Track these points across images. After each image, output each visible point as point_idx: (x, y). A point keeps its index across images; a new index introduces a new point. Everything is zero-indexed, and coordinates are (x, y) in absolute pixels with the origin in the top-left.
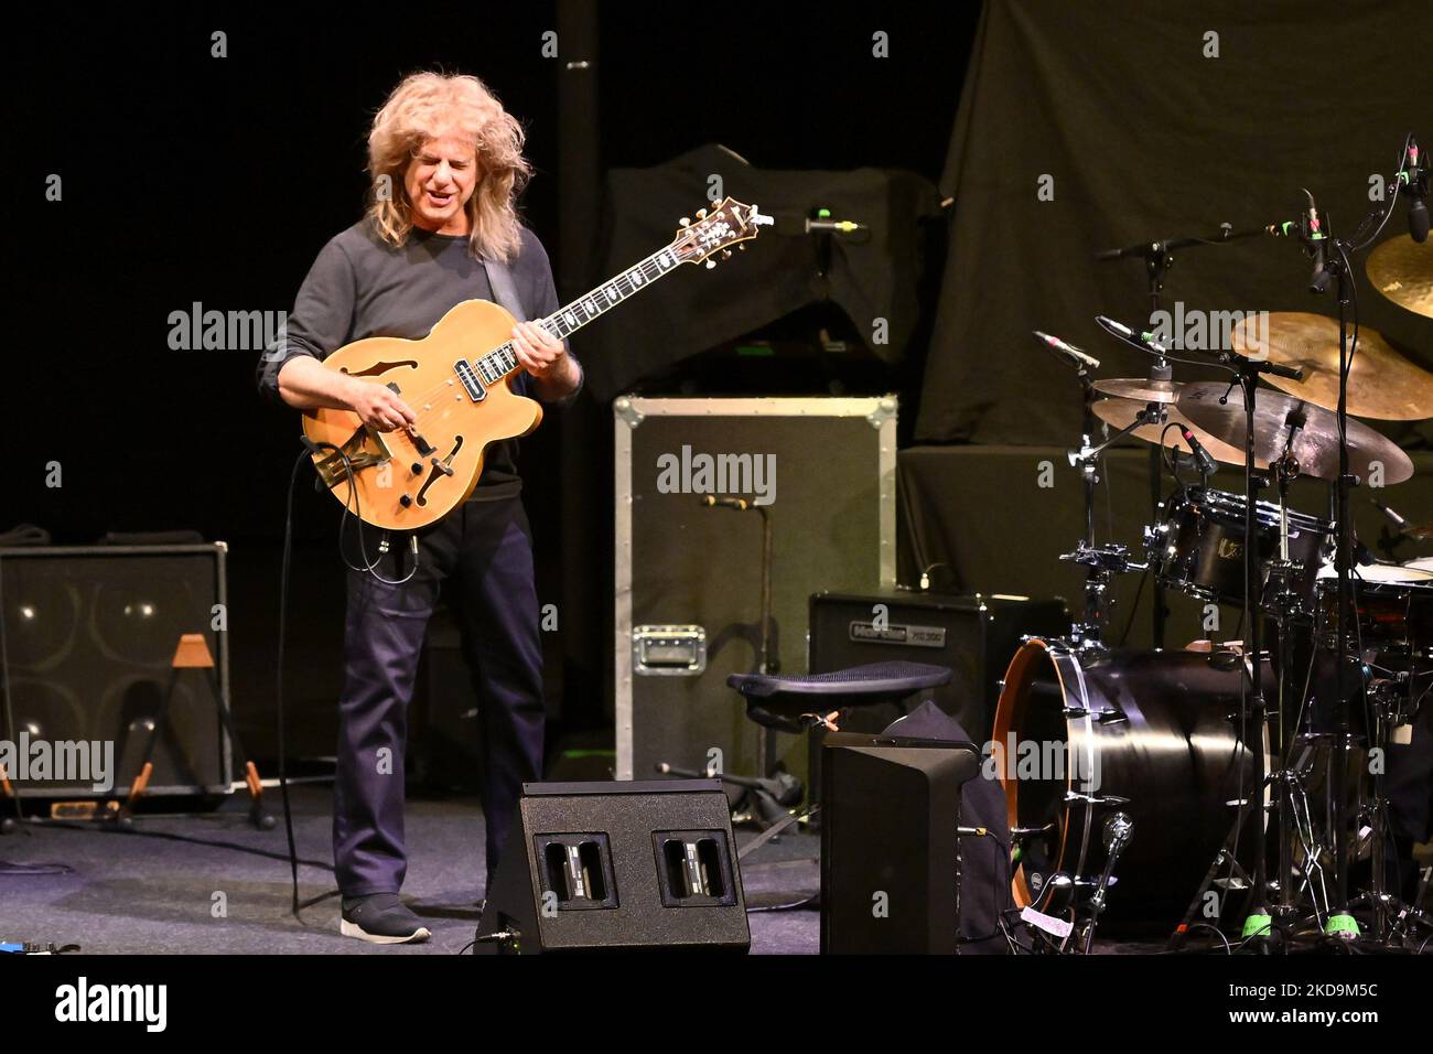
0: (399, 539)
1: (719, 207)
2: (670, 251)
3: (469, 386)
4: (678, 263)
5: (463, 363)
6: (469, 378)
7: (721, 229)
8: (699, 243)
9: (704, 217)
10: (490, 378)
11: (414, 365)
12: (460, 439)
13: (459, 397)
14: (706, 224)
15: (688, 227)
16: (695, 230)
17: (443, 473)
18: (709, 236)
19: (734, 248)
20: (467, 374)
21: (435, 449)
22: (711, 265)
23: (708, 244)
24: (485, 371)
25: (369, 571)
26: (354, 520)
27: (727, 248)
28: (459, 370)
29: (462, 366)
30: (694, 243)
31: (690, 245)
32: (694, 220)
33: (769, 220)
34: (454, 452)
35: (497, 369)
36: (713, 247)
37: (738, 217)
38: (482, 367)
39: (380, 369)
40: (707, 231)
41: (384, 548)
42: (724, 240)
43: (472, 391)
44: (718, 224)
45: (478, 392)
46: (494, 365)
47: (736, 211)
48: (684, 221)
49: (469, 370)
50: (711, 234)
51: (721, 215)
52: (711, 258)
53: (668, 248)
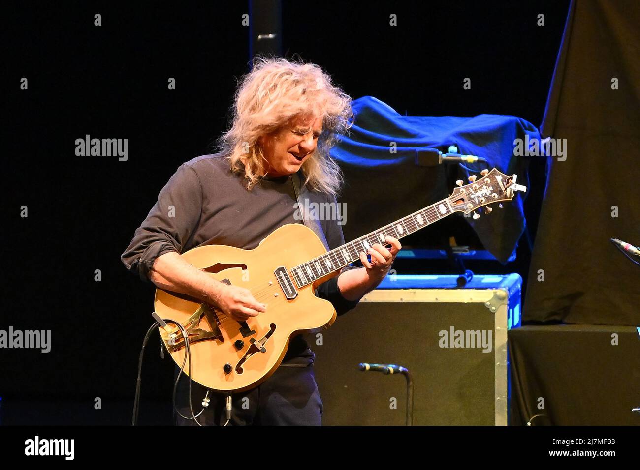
0: (218, 396)
1: (486, 175)
2: (447, 202)
3: (285, 287)
4: (453, 212)
5: (282, 269)
6: (285, 281)
7: (487, 191)
8: (470, 199)
9: (474, 181)
10: (301, 283)
11: (244, 267)
12: (273, 327)
13: (276, 294)
14: (475, 185)
15: (462, 186)
16: (467, 189)
17: (258, 350)
18: (477, 194)
19: (494, 205)
20: (284, 278)
21: (254, 332)
22: (476, 216)
23: (476, 200)
24: (298, 277)
25: (194, 419)
26: (186, 378)
27: (489, 205)
28: (279, 274)
29: (281, 272)
30: (466, 198)
31: (462, 199)
32: (466, 182)
33: (524, 189)
34: (268, 336)
35: (307, 276)
36: (480, 203)
37: (501, 184)
38: (297, 274)
39: (217, 268)
40: (475, 191)
41: (206, 403)
42: (488, 198)
43: (287, 290)
44: (484, 186)
45: (291, 292)
46: (306, 273)
47: (499, 178)
48: (459, 182)
49: (285, 275)
50: (479, 193)
51: (488, 180)
52: (477, 211)
53: (446, 199)
